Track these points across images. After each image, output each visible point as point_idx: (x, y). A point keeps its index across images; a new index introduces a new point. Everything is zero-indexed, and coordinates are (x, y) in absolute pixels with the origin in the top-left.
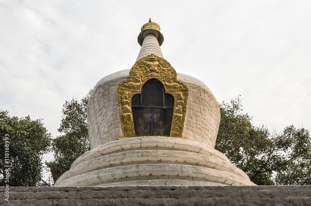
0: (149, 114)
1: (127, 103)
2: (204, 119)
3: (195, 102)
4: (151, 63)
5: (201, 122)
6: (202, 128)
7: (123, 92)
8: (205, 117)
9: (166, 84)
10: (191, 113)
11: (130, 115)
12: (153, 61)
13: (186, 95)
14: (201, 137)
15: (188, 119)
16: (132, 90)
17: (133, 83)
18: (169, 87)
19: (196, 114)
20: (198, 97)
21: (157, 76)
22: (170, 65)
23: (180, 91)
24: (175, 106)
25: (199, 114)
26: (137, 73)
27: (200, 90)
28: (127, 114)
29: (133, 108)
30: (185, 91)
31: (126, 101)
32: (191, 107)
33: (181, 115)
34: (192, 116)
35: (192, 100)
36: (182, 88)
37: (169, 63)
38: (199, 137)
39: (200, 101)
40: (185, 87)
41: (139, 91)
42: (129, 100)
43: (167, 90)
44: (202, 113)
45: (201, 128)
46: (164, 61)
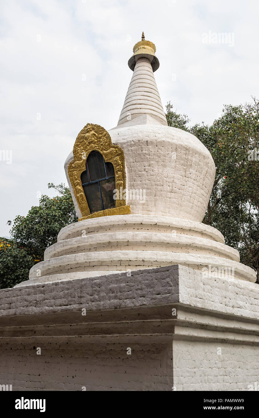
0: (105, 185)
1: (78, 184)
2: (151, 175)
3: (136, 161)
4: (88, 134)
5: (147, 181)
6: (151, 187)
7: (73, 174)
8: (152, 173)
9: (103, 153)
10: (134, 175)
11: (82, 194)
12: (89, 131)
13: (122, 159)
14: (152, 197)
15: (130, 184)
16: (79, 169)
17: (78, 161)
18: (106, 155)
19: (139, 174)
20: (139, 154)
21: (96, 147)
22: (105, 130)
23: (117, 156)
24: (115, 173)
25: (143, 172)
26: (79, 151)
27: (141, 144)
28: (80, 194)
29: (83, 187)
30: (121, 154)
31: (76, 183)
32: (132, 169)
33: (122, 182)
34: (135, 179)
35: (132, 160)
36: (118, 152)
37: (103, 128)
38: (150, 197)
39: (143, 157)
40: (120, 149)
41: (84, 169)
42: (78, 180)
43: (106, 159)
44: (147, 170)
45: (149, 187)
46: (98, 127)
